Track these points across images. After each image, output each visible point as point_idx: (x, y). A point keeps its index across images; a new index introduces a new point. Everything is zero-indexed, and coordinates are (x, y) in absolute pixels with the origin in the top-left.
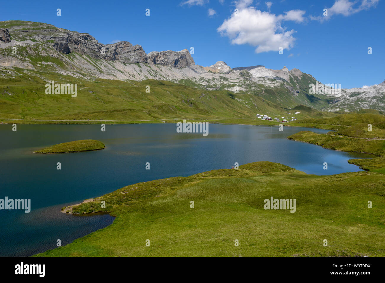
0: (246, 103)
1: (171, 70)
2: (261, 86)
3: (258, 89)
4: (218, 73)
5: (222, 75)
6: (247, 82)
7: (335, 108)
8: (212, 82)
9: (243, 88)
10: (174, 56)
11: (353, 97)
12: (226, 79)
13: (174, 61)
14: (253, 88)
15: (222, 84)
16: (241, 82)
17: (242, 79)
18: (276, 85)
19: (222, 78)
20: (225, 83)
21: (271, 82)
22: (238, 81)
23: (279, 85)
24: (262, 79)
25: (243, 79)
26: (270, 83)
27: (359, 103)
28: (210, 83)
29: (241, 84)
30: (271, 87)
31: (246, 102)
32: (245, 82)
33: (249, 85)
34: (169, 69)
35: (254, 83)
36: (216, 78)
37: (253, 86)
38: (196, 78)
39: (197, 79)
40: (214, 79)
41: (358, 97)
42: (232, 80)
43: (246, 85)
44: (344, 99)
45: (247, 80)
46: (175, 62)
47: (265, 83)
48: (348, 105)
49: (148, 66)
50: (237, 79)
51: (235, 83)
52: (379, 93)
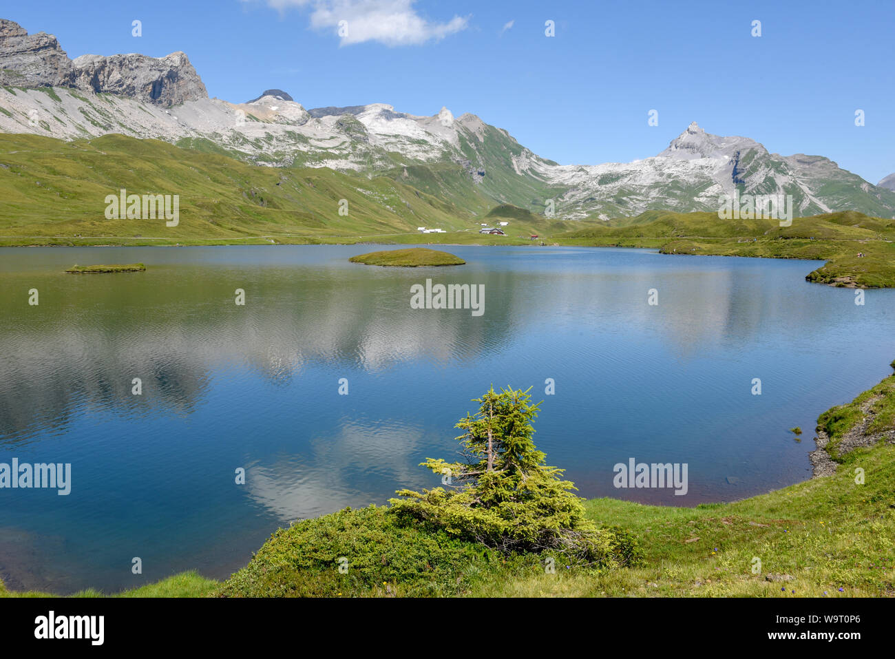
0: (385, 201)
1: (145, 111)
2: (396, 157)
3: (392, 166)
4: (275, 121)
5: (290, 128)
6: (359, 147)
7: (576, 211)
8: (266, 146)
9: (352, 162)
10: (150, 70)
11: (607, 186)
12: (303, 139)
13: (151, 86)
14: (379, 163)
15: (296, 151)
16: (343, 147)
17: (344, 137)
18: (431, 155)
19: (291, 134)
20: (303, 148)
21: (417, 149)
22: (335, 143)
23: (439, 156)
24: (393, 140)
25: (349, 140)
26: (416, 151)
27: (625, 198)
28: (261, 148)
29: (345, 152)
30: (419, 161)
31: (386, 199)
32: (354, 148)
33: (365, 155)
34: (140, 107)
35: (379, 150)
36: (274, 134)
37: (377, 156)
38: (221, 136)
39: (224, 137)
40: (269, 138)
41: (618, 184)
42: (318, 140)
43: (360, 156)
44: (588, 189)
45: (358, 141)
46: (154, 87)
47: (402, 149)
48: (602, 202)
49: (79, 98)
50: (332, 138)
51: (330, 151)
52: (661, 175)
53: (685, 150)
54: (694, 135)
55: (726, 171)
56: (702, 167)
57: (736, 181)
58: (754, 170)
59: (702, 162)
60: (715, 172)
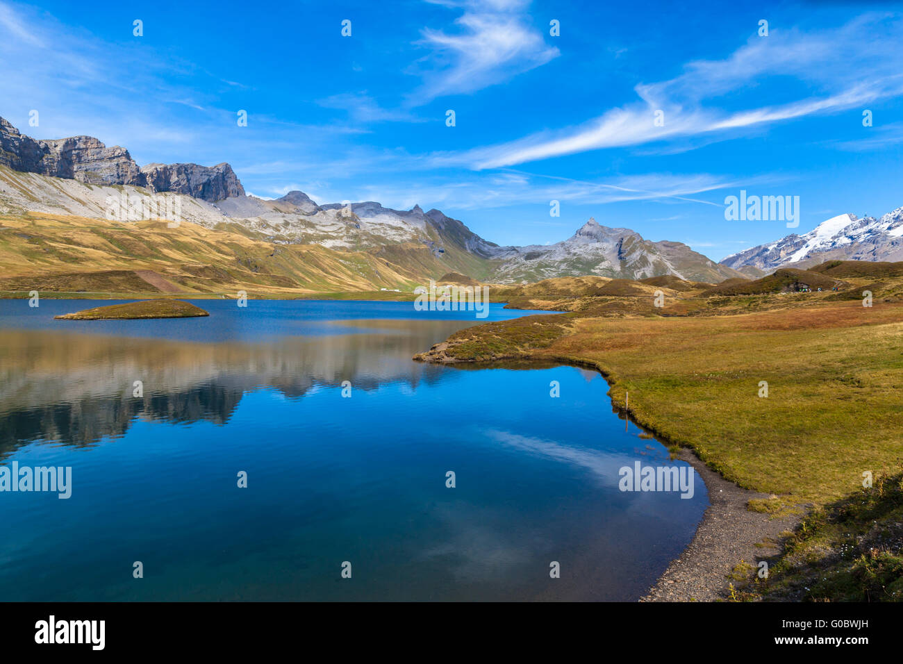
0: (359, 269)
1: (195, 203)
2: (378, 239)
3: (374, 245)
4: (294, 212)
5: (302, 217)
6: (352, 231)
7: (506, 278)
8: (283, 229)
9: (346, 242)
10: (201, 175)
11: (531, 261)
12: (311, 225)
13: (201, 186)
14: (365, 243)
15: (304, 233)
16: (340, 231)
17: (341, 224)
18: (404, 238)
19: (302, 222)
20: (310, 231)
21: (394, 233)
22: (335, 228)
23: (410, 238)
24: (378, 227)
25: (345, 226)
26: (394, 235)
27: (542, 270)
28: (279, 231)
29: (341, 235)
30: (395, 242)
31: (359, 267)
32: (348, 232)
33: (356, 236)
34: (191, 201)
35: (365, 234)
36: (290, 221)
37: (364, 238)
38: (250, 222)
39: (252, 223)
40: (286, 224)
41: (538, 260)
42: (323, 226)
43: (351, 237)
44: (518, 263)
45: (351, 226)
46: (204, 187)
47: (384, 233)
48: (525, 272)
49: (143, 193)
50: (333, 224)
51: (330, 233)
52: (569, 253)
53: (586, 237)
54: (592, 227)
55: (614, 252)
56: (597, 249)
57: (621, 258)
58: (633, 250)
59: (597, 245)
60: (606, 253)
